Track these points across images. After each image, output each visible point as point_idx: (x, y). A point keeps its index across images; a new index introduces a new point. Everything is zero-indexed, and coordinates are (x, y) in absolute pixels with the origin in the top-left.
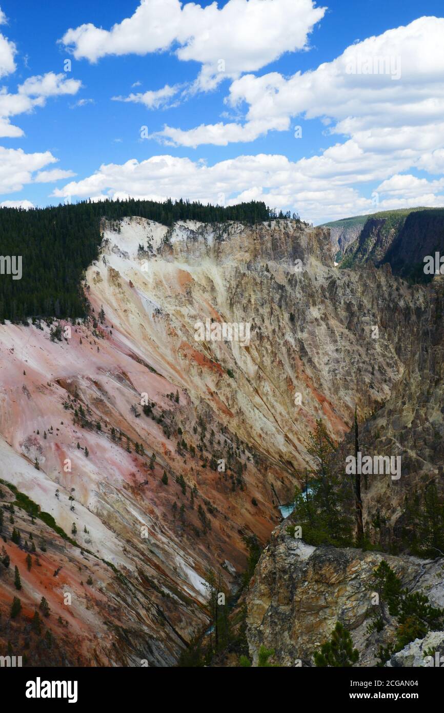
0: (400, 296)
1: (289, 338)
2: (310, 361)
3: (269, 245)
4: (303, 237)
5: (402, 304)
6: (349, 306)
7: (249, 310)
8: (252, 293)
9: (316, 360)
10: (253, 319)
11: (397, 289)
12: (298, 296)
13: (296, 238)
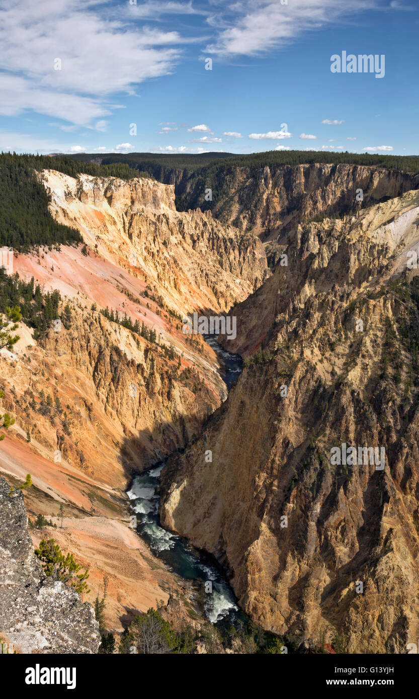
0: (219, 231)
1: (166, 254)
2: (181, 269)
3: (141, 195)
4: (158, 191)
5: (220, 236)
6: (192, 236)
7: (141, 238)
8: (141, 227)
9: (183, 269)
10: (145, 243)
11: (216, 227)
12: (164, 229)
13: (155, 191)
